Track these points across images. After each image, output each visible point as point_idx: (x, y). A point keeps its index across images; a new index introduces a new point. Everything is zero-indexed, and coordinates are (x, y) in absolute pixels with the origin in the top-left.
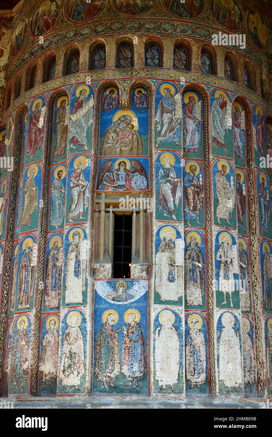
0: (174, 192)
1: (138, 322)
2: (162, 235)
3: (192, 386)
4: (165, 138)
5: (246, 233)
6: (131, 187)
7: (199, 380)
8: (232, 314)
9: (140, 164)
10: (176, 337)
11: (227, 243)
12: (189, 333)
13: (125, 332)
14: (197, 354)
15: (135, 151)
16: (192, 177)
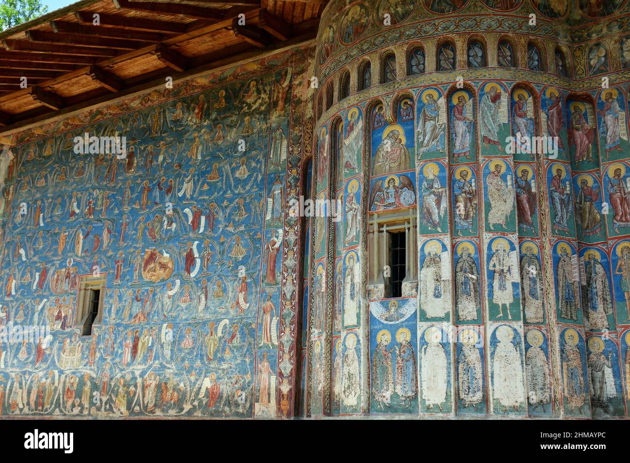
0: (438, 203)
1: (409, 341)
2: (427, 250)
3: (467, 406)
4: (428, 148)
5: (537, 235)
6: (400, 204)
7: (475, 399)
8: (510, 327)
9: (408, 179)
10: (443, 354)
11: (503, 250)
12: (462, 350)
13: (398, 352)
14: (472, 371)
15: (403, 166)
16: (462, 184)
